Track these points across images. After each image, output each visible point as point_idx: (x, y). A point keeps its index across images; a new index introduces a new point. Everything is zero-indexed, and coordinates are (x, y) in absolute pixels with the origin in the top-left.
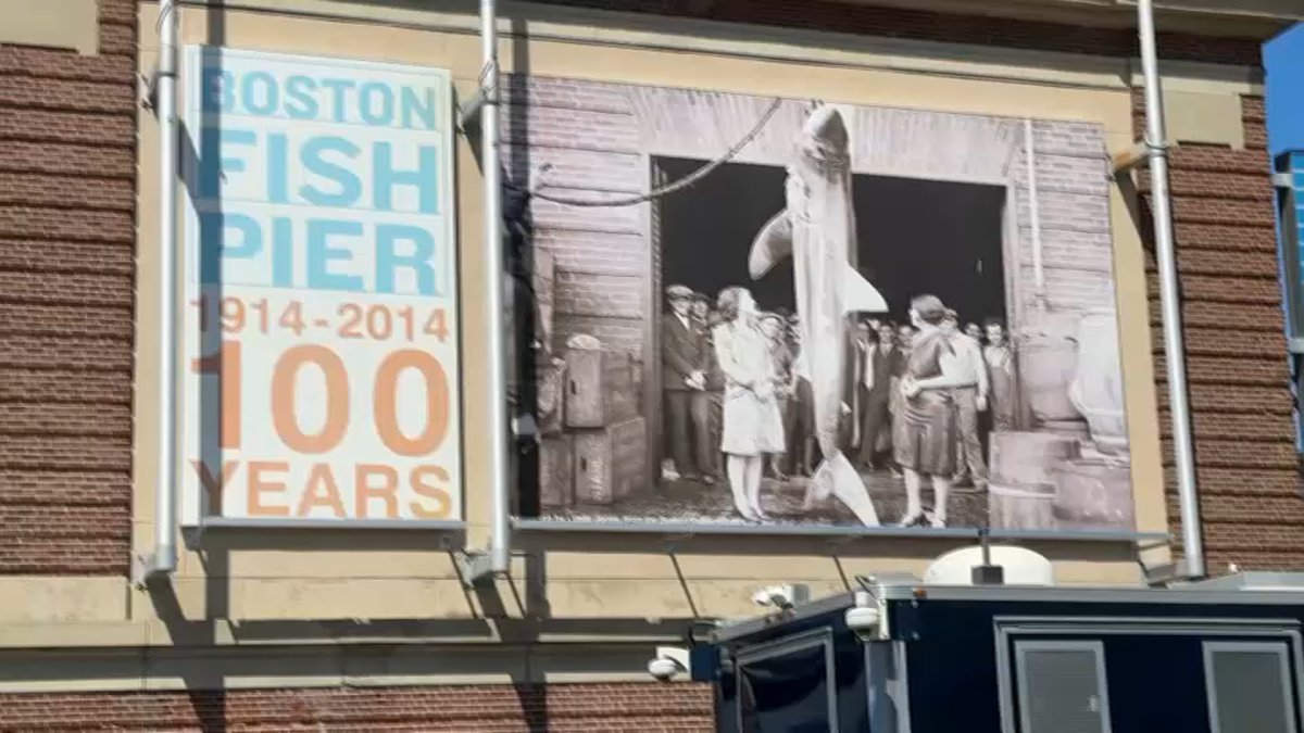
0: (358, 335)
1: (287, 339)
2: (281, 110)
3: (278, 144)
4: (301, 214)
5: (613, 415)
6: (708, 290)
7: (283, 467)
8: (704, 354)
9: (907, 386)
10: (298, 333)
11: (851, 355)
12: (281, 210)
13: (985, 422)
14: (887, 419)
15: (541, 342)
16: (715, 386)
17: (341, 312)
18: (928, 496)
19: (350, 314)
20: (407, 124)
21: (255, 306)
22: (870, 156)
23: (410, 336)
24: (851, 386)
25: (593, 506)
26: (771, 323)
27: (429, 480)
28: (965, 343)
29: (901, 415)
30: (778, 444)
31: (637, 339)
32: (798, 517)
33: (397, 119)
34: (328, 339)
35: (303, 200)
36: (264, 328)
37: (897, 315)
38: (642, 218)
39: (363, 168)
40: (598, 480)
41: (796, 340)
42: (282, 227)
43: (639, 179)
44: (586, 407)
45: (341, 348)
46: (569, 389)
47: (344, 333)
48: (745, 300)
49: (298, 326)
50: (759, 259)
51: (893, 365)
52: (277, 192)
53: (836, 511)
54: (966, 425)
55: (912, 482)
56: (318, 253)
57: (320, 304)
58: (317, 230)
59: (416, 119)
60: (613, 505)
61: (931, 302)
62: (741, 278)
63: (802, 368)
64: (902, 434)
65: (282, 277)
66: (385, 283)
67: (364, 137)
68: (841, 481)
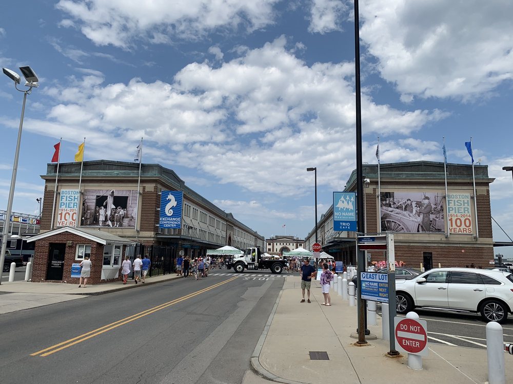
1: (66, 212)
4: (68, 202)
5: (90, 217)
6: (100, 207)
8: (99, 212)
9: (116, 214)
11: (111, 212)
13: (123, 217)
14: (114, 217)
15: (86, 211)
16: (99, 215)
18: (117, 224)
20: (77, 194)
21: (64, 209)
22: (115, 194)
23: (75, 211)
24: (111, 214)
25: (88, 225)
26: (105, 209)
28: (122, 210)
29: (115, 217)
30: (104, 220)
31: (93, 211)
32: (105, 226)
34: (69, 212)
36: (64, 211)
37: (116, 208)
38: (95, 201)
39: (73, 198)
40: (88, 223)
41: (107, 211)
42: (66, 203)
43: (95, 198)
44: (88, 217)
45: (70, 212)
46: (87, 215)
48: (103, 207)
50: (104, 204)
51: (115, 213)
53: (109, 226)
54: (121, 218)
55: (116, 223)
56: (69, 205)
57: (69, 209)
58: (69, 203)
60: (89, 225)
61: (120, 207)
62: (102, 205)
63: (107, 213)
64: (115, 219)
65: (66, 207)
66: (74, 207)
67: (73, 195)
68: (110, 223)
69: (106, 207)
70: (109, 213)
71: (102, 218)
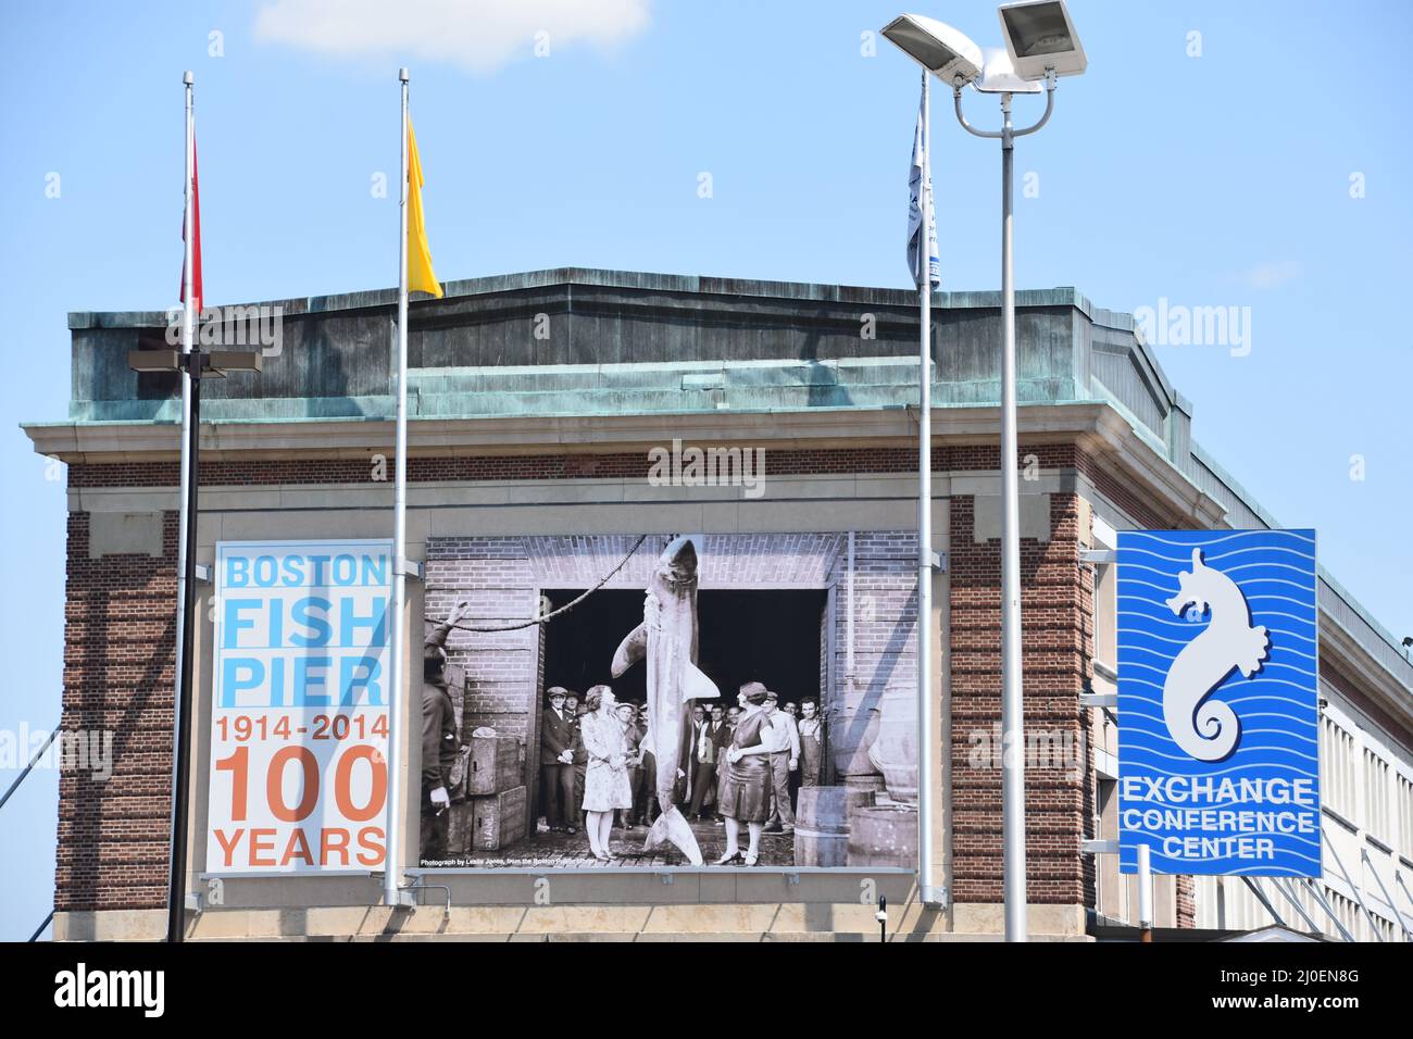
0: (327, 737)
1: (278, 743)
2: (280, 582)
3: (276, 605)
4: (290, 655)
5: (502, 785)
6: (579, 689)
7: (272, 832)
8: (573, 737)
9: (732, 754)
10: (286, 738)
11: (688, 732)
12: (277, 653)
13: (795, 780)
14: (713, 780)
15: (454, 734)
16: (580, 760)
17: (316, 721)
18: (743, 838)
19: (321, 722)
20: (365, 583)
21: (258, 722)
22: (716, 573)
23: (362, 736)
24: (686, 755)
25: (485, 852)
26: (626, 711)
27: (371, 837)
28: (783, 718)
29: (726, 777)
30: (626, 802)
31: (523, 729)
32: (638, 857)
33: (359, 580)
34: (306, 741)
35: (292, 645)
36: (264, 737)
37: (728, 700)
38: (531, 638)
39: (334, 618)
40: (489, 833)
41: (645, 723)
42: (278, 664)
43: (535, 609)
44: (484, 780)
45: (315, 747)
46: (473, 767)
47: (317, 736)
48: (607, 695)
49: (286, 733)
50: (620, 662)
51: (722, 739)
52: (275, 641)
53: (671, 854)
54: (779, 782)
55: (732, 828)
57: (303, 717)
58: (301, 664)
59: (372, 579)
60: (501, 851)
61: (757, 687)
62: (605, 678)
63: (648, 744)
64: (726, 792)
65: (277, 700)
66: (348, 699)
67: (335, 595)
68: (675, 828)
69: (632, 688)
70: (664, 742)
71: (605, 790)
